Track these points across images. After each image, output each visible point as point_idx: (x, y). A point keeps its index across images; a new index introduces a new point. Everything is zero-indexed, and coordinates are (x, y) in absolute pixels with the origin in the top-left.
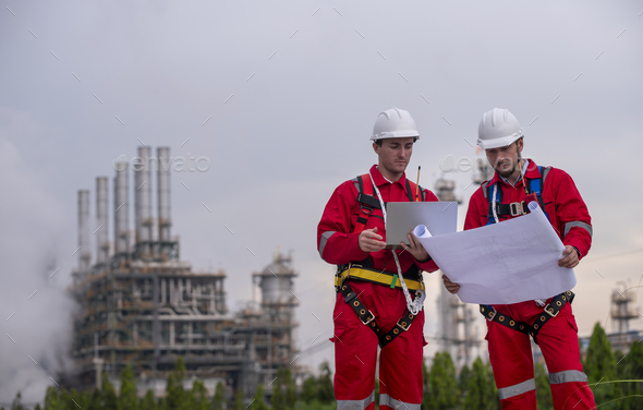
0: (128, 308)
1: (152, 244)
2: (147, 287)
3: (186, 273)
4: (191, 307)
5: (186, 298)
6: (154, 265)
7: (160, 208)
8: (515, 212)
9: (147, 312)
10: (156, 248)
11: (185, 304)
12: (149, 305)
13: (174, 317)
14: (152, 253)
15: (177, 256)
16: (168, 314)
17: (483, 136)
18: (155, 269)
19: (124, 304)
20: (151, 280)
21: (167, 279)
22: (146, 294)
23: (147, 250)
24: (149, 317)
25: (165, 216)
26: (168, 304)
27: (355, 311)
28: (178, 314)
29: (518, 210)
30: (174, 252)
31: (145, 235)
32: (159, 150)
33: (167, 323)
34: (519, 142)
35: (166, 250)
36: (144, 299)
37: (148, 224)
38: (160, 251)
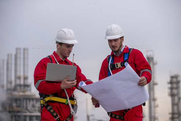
0: (11, 110)
1: (20, 85)
2: (18, 102)
3: (33, 97)
4: (35, 110)
5: (34, 106)
6: (21, 94)
7: (24, 72)
8: (117, 67)
9: (18, 112)
10: (22, 87)
11: (33, 109)
12: (19, 109)
13: (28, 114)
14: (20, 89)
15: (30, 90)
16: (26, 112)
17: (107, 35)
18: (22, 96)
19: (9, 108)
20: (20, 100)
21: (26, 99)
22: (18, 105)
23: (18, 88)
24: (19, 114)
25: (26, 75)
26: (27, 109)
27: (52, 114)
28: (30, 112)
29: (118, 66)
30: (29, 89)
31: (18, 82)
32: (24, 50)
33: (25, 116)
34: (122, 38)
35: (26, 88)
36: (17, 107)
37: (19, 78)
38: (24, 88)
